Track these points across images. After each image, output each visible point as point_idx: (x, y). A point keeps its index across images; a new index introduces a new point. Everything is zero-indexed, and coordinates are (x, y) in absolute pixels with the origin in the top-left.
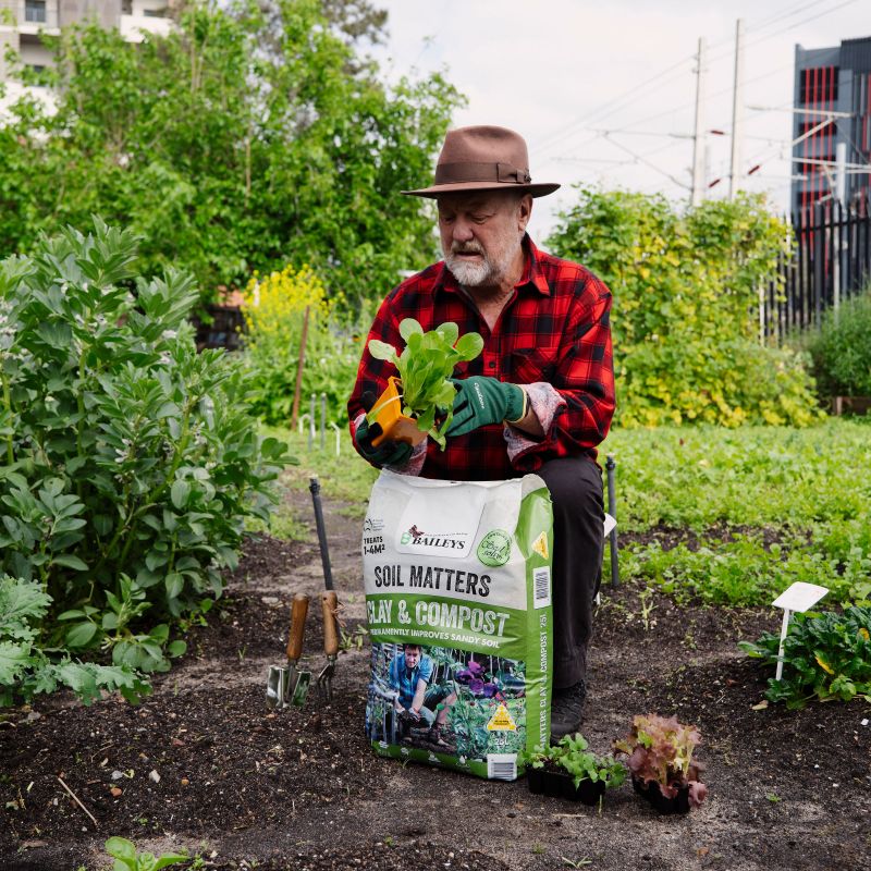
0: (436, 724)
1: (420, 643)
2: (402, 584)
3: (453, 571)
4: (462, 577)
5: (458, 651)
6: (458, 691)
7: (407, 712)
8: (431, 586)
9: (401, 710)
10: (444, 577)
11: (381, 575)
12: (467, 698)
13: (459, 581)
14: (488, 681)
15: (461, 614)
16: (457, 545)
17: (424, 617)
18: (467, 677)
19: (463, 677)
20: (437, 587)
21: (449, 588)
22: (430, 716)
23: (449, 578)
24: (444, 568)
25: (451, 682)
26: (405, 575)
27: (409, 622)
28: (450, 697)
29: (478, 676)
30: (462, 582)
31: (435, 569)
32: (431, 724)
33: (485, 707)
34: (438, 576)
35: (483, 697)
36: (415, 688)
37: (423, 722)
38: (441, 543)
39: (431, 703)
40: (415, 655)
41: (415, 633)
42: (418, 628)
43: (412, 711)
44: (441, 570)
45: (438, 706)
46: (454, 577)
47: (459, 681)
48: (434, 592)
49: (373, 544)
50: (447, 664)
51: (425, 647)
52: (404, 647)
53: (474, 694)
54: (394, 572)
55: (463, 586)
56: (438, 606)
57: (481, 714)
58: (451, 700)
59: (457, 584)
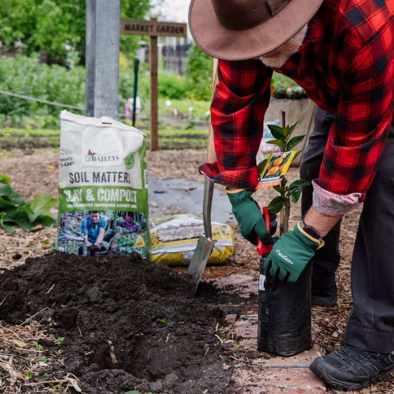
0: (110, 248)
1: (100, 210)
2: (88, 181)
3: (116, 173)
4: (121, 175)
5: (121, 212)
6: (121, 231)
7: (93, 245)
8: (105, 181)
9: (89, 244)
10: (112, 175)
11: (73, 177)
12: (125, 234)
13: (120, 177)
14: (134, 224)
15: (121, 193)
16: (115, 158)
17: (102, 197)
18: (126, 224)
19: (124, 224)
20: (109, 181)
21: (115, 181)
22: (107, 245)
23: (115, 176)
24: (112, 172)
25: (118, 227)
26: (90, 177)
27: (93, 200)
28: (117, 235)
29: (130, 223)
30: (121, 177)
31: (107, 173)
32: (107, 249)
33: (133, 237)
34: (109, 176)
35: (132, 232)
36: (98, 232)
37: (103, 249)
38: (107, 158)
39: (107, 239)
40: (96, 216)
41: (97, 205)
42: (99, 202)
43: (96, 244)
44: (110, 173)
45: (111, 240)
46: (117, 175)
47: (122, 226)
48: (107, 184)
49: (66, 162)
50: (115, 219)
51: (103, 212)
52: (90, 212)
53: (128, 231)
54: (82, 175)
55: (122, 179)
56: (109, 191)
57: (131, 240)
58: (118, 236)
59: (119, 178)
